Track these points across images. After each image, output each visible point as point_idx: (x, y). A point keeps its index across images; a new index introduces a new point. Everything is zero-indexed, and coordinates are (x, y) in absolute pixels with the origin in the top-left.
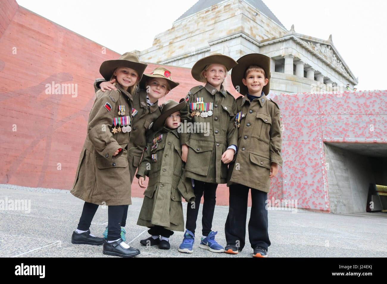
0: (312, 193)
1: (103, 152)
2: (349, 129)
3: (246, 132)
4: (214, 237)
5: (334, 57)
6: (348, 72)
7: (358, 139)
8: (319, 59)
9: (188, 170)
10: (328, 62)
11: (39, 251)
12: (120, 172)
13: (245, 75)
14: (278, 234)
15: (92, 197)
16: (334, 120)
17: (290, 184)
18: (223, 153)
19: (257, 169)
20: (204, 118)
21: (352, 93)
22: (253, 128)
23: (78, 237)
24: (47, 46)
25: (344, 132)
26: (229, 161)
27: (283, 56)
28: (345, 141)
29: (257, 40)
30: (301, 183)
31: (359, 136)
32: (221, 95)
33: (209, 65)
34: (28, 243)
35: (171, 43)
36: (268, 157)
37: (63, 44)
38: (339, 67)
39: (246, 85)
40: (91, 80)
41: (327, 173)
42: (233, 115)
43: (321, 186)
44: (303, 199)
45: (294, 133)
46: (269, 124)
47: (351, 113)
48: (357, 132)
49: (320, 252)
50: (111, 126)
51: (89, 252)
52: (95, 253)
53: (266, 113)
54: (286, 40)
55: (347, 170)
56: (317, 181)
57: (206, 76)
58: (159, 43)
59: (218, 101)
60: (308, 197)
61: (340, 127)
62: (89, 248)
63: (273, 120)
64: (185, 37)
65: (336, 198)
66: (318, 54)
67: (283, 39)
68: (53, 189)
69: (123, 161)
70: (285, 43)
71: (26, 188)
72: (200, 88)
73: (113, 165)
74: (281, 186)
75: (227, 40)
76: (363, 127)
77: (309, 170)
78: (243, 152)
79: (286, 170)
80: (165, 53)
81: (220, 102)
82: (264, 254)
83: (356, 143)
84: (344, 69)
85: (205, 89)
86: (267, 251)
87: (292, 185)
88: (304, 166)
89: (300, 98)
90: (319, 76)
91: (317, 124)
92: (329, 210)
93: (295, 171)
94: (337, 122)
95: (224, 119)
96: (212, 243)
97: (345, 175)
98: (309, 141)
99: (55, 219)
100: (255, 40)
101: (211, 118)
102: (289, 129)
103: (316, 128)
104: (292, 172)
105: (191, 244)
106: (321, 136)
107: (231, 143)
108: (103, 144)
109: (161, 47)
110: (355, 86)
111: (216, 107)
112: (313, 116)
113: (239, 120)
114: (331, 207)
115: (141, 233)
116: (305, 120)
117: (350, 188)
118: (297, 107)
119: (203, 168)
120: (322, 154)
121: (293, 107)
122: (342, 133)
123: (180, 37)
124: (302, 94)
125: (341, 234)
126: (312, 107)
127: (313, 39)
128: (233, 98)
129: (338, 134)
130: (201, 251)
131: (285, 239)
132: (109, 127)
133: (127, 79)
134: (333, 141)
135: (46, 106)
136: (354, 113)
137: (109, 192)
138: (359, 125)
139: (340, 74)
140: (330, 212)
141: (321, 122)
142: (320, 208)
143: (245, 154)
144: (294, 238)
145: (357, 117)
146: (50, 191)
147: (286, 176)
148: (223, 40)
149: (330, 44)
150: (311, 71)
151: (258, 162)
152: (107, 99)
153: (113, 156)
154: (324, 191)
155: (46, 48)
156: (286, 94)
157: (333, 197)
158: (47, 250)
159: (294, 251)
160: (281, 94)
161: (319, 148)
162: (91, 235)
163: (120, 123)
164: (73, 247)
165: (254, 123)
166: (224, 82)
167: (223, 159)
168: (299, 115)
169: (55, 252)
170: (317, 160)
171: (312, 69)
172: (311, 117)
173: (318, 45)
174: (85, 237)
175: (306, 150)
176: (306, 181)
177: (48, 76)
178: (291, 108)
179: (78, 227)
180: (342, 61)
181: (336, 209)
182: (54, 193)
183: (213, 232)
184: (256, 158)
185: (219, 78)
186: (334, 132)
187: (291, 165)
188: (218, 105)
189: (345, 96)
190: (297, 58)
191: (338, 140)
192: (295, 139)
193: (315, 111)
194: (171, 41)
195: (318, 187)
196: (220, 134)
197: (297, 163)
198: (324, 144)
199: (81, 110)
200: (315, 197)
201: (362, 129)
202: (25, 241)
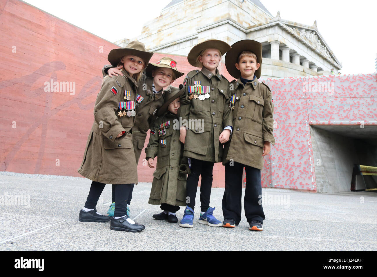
0: (299, 174)
1: (107, 133)
2: (334, 112)
3: (241, 113)
4: (212, 212)
5: (318, 42)
6: (332, 57)
7: (343, 121)
8: (304, 44)
9: (188, 150)
10: (313, 47)
11: (50, 228)
12: (125, 153)
13: (238, 60)
14: (270, 211)
15: (99, 176)
16: (319, 103)
17: (278, 165)
18: (220, 134)
19: (251, 147)
20: (201, 101)
21: (336, 77)
22: (247, 110)
23: (85, 215)
24: (39, 35)
25: (329, 114)
26: (226, 141)
27: (270, 42)
28: (331, 123)
29: (244, 26)
30: (289, 164)
31: (343, 119)
32: (217, 78)
33: (204, 50)
34: (39, 221)
35: (159, 31)
36: (262, 137)
37: (55, 33)
38: (323, 52)
39: (239, 69)
40: (84, 68)
41: (314, 155)
42: (229, 98)
43: (308, 167)
44: (290, 180)
45: (281, 117)
46: (261, 105)
47: (336, 96)
48: (341, 114)
49: (310, 225)
50: (117, 109)
51: (97, 228)
52: (103, 229)
53: (258, 95)
54: (272, 27)
55: (332, 151)
56: (304, 162)
57: (201, 61)
58: (148, 31)
59: (215, 84)
60: (295, 177)
61: (326, 110)
62: (96, 225)
63: (265, 102)
64: (173, 25)
65: (322, 178)
66: (303, 40)
67: (269, 25)
68: (50, 175)
69: (127, 142)
70: (271, 29)
71: (25, 174)
72: (197, 72)
73: (118, 146)
74: (269, 168)
75: (214, 27)
76: (347, 110)
77: (296, 152)
78: (238, 132)
79: (274, 152)
80: (154, 41)
81: (216, 85)
82: (259, 227)
83: (341, 125)
84: (329, 54)
85: (202, 73)
86: (262, 224)
87: (280, 166)
88: (291, 148)
89: (287, 83)
90: (304, 61)
91: (304, 108)
92: (316, 190)
93: (283, 153)
94: (323, 106)
95: (221, 101)
96: (210, 218)
97: (330, 156)
98: (296, 124)
99: (59, 201)
100: (241, 27)
101: (208, 100)
102: (277, 113)
103: (303, 111)
104: (279, 154)
105: (191, 219)
106: (308, 119)
107: (227, 125)
108: (108, 126)
109: (149, 35)
110: (340, 70)
111: (212, 90)
112: (299, 100)
113: (233, 102)
114: (317, 187)
115: (142, 212)
116: (292, 104)
117: (335, 168)
118: (284, 91)
119: (202, 148)
120: (308, 136)
121: (280, 92)
122: (327, 115)
123: (168, 25)
124: (288, 78)
125: (329, 210)
126: (299, 91)
127: (298, 25)
128: (227, 82)
129: (324, 117)
130: (201, 226)
131: (277, 214)
132: (115, 110)
133: (134, 67)
134: (319, 123)
135: (41, 94)
136: (338, 96)
137: (115, 171)
138: (343, 108)
139: (325, 59)
140: (316, 192)
141: (307, 106)
142: (307, 188)
143: (240, 134)
144: (285, 214)
145: (341, 100)
146: (47, 177)
147: (274, 158)
148: (210, 27)
149: (315, 30)
150: (296, 56)
151: (252, 141)
152: (114, 83)
153: (116, 138)
154: (310, 171)
155: (39, 38)
156: (273, 79)
157: (320, 178)
158: (57, 227)
159: (286, 224)
160: (268, 79)
161: (305, 130)
162: (97, 213)
163: (125, 107)
164: (81, 224)
165: (247, 105)
166: (219, 66)
167: (220, 140)
168: (286, 99)
169: (66, 228)
170: (304, 142)
171: (298, 54)
172: (297, 101)
173: (303, 30)
174: (92, 215)
175: (293, 133)
176: (294, 163)
177: (41, 65)
178: (278, 92)
179: (85, 206)
180: (327, 46)
181: (322, 189)
182: (52, 178)
183: (211, 208)
184: (250, 137)
185: (215, 62)
186: (320, 115)
187: (278, 147)
188: (215, 88)
189: (330, 80)
190: (283, 43)
191: (324, 123)
192: (282, 123)
193: (302, 95)
194: (160, 29)
195: (305, 168)
196: (218, 115)
197: (285, 145)
198: (311, 127)
199: (75, 98)
200: (302, 178)
201: (347, 112)
202: (35, 219)
